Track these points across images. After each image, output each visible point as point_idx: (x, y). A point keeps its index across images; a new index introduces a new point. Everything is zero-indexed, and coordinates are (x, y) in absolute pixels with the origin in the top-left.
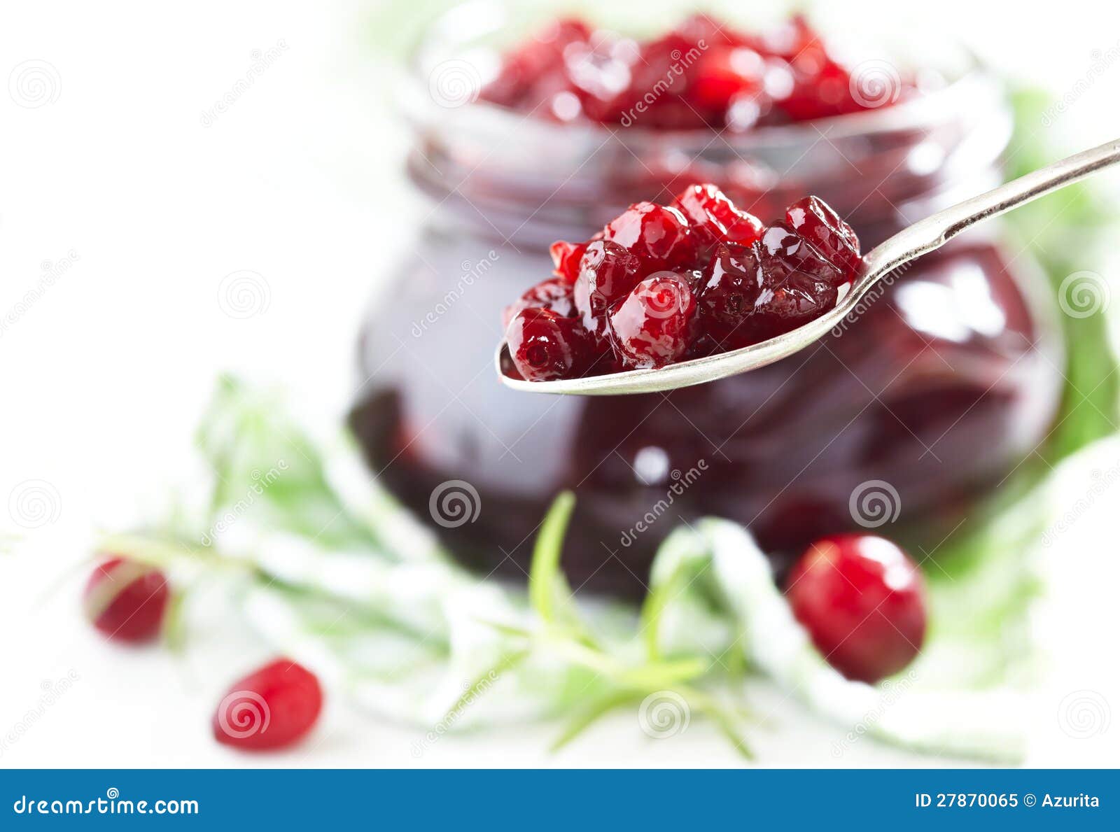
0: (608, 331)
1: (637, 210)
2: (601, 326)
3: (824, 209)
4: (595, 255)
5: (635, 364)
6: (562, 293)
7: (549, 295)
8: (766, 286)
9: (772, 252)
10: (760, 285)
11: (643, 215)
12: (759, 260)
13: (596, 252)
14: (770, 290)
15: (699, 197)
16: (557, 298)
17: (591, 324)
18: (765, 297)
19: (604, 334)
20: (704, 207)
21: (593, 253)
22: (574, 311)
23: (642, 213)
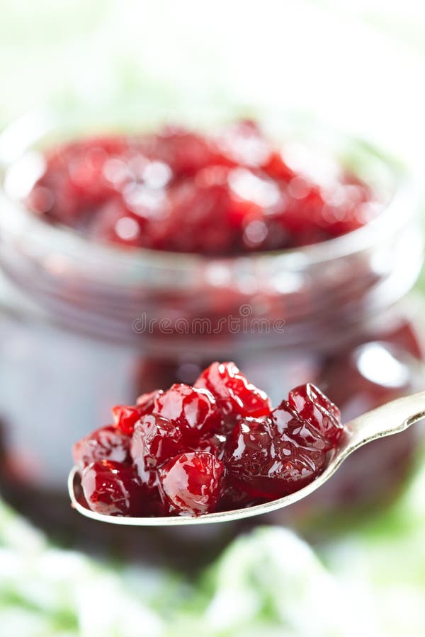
0: (157, 482)
1: (179, 391)
2: (153, 478)
3: (317, 393)
4: (149, 426)
5: (180, 512)
6: (119, 442)
7: (109, 442)
8: (277, 458)
9: (281, 431)
10: (273, 457)
11: (184, 397)
12: (272, 437)
13: (149, 424)
14: (280, 462)
15: (223, 376)
16: (115, 446)
17: (145, 477)
18: (276, 467)
19: (155, 484)
20: (227, 385)
21: (147, 424)
22: (129, 459)
23: (182, 395)
